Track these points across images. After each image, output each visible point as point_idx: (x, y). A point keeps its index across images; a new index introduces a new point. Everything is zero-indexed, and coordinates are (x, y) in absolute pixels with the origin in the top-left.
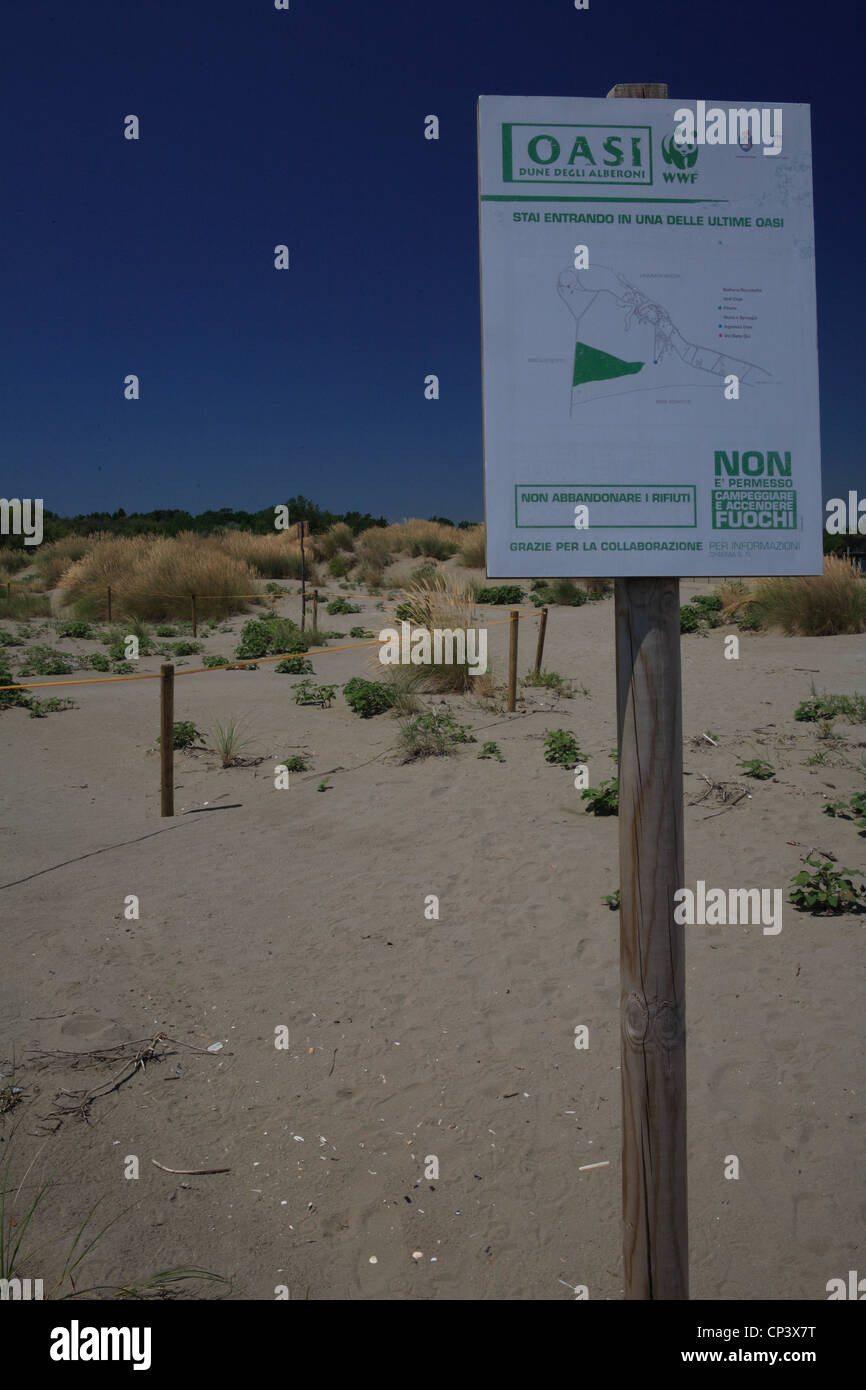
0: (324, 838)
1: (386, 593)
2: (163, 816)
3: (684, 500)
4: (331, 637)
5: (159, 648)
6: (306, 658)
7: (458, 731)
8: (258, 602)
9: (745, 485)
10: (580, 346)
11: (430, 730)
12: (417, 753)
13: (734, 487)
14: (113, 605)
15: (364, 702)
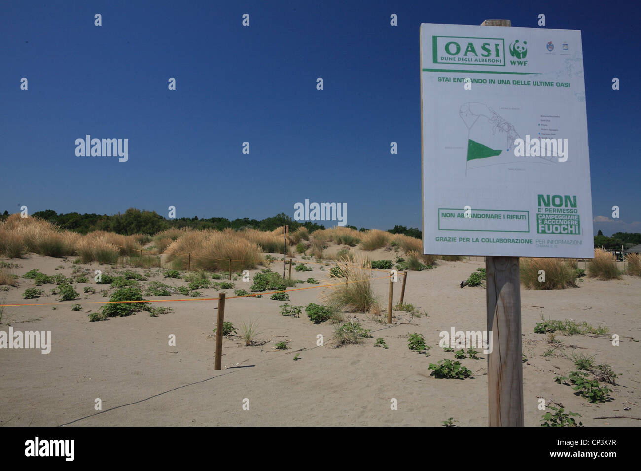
0: (297, 384)
1: (325, 262)
2: (215, 369)
3: (523, 218)
4: (297, 283)
5: (213, 285)
6: (286, 293)
7: (364, 332)
8: (261, 264)
9: (554, 211)
10: (471, 142)
11: (349, 331)
12: (343, 342)
13: (548, 213)
14: (191, 262)
15: (316, 316)
